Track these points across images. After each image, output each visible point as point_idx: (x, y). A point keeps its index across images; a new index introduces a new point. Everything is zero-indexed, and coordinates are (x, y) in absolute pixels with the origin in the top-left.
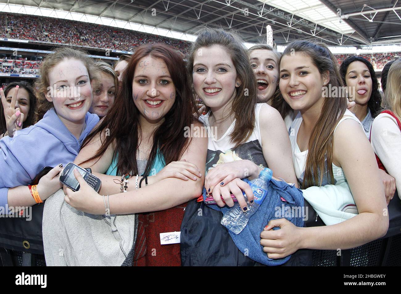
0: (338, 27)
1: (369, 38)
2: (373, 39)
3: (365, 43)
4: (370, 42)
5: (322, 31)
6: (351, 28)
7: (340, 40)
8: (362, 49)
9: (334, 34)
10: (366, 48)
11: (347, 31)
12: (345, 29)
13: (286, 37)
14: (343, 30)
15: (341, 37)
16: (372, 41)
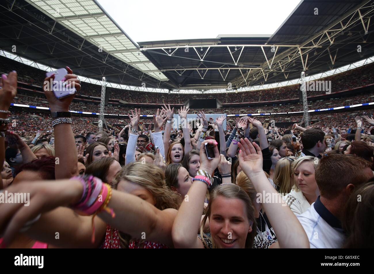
0: (158, 77)
1: (179, 84)
2: (181, 85)
3: (175, 87)
4: (179, 87)
5: (147, 78)
6: (167, 78)
7: (158, 85)
8: (172, 91)
9: (155, 81)
10: (175, 90)
11: (164, 79)
12: (163, 78)
13: (122, 79)
14: (162, 78)
15: (159, 83)
16: (180, 87)
